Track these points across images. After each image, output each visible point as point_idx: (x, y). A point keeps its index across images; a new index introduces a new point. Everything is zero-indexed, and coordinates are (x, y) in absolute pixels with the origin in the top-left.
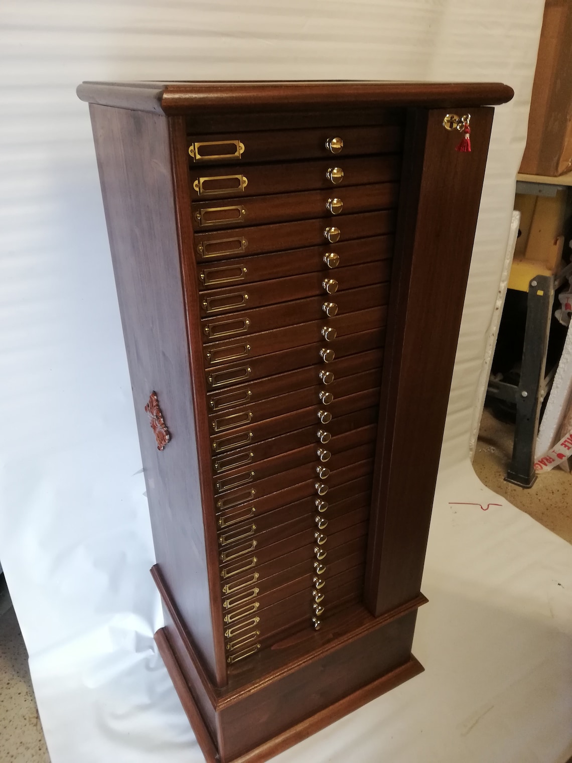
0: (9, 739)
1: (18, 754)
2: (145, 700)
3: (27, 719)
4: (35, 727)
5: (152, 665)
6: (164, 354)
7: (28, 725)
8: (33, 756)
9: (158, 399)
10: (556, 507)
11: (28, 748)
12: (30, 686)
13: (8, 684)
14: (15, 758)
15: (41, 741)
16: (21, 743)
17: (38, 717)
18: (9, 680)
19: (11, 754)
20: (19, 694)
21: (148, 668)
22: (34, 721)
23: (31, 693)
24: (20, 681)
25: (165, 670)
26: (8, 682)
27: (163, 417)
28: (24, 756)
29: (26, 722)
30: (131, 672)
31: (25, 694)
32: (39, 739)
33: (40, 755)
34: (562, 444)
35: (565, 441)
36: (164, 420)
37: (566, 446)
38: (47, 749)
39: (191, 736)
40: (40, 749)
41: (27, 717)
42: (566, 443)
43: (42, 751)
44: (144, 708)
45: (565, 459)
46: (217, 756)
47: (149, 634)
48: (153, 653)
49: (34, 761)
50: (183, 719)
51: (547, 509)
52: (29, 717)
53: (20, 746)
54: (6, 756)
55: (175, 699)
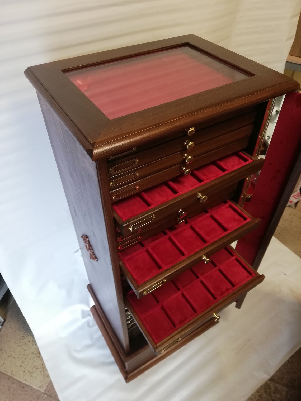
0: (28, 365)
1: (34, 371)
2: (89, 342)
3: (35, 354)
4: (39, 358)
5: (91, 324)
6: (92, 231)
7: (36, 357)
8: (40, 372)
9: (89, 240)
10: (286, 229)
11: (37, 369)
12: (33, 337)
13: (23, 337)
14: (32, 374)
15: (43, 364)
16: (34, 366)
17: (40, 353)
18: (23, 335)
19: (30, 371)
20: (29, 341)
21: (89, 326)
22: (38, 355)
23: (34, 341)
24: (29, 335)
25: (97, 327)
26: (23, 336)
27: (92, 249)
28: (36, 372)
29: (35, 356)
30: (81, 328)
31: (32, 342)
32: (42, 364)
33: (43, 372)
34: (293, 197)
35: (295, 195)
36: (92, 248)
37: (294, 197)
38: (46, 369)
39: (112, 359)
40: (43, 369)
41: (34, 353)
42: (295, 196)
43: (44, 370)
44: (89, 346)
45: (293, 203)
46: (125, 370)
47: (88, 309)
48: (91, 318)
49: (41, 374)
50: (107, 352)
51: (282, 231)
52: (36, 353)
53: (34, 368)
54: (28, 373)
55: (103, 341)
